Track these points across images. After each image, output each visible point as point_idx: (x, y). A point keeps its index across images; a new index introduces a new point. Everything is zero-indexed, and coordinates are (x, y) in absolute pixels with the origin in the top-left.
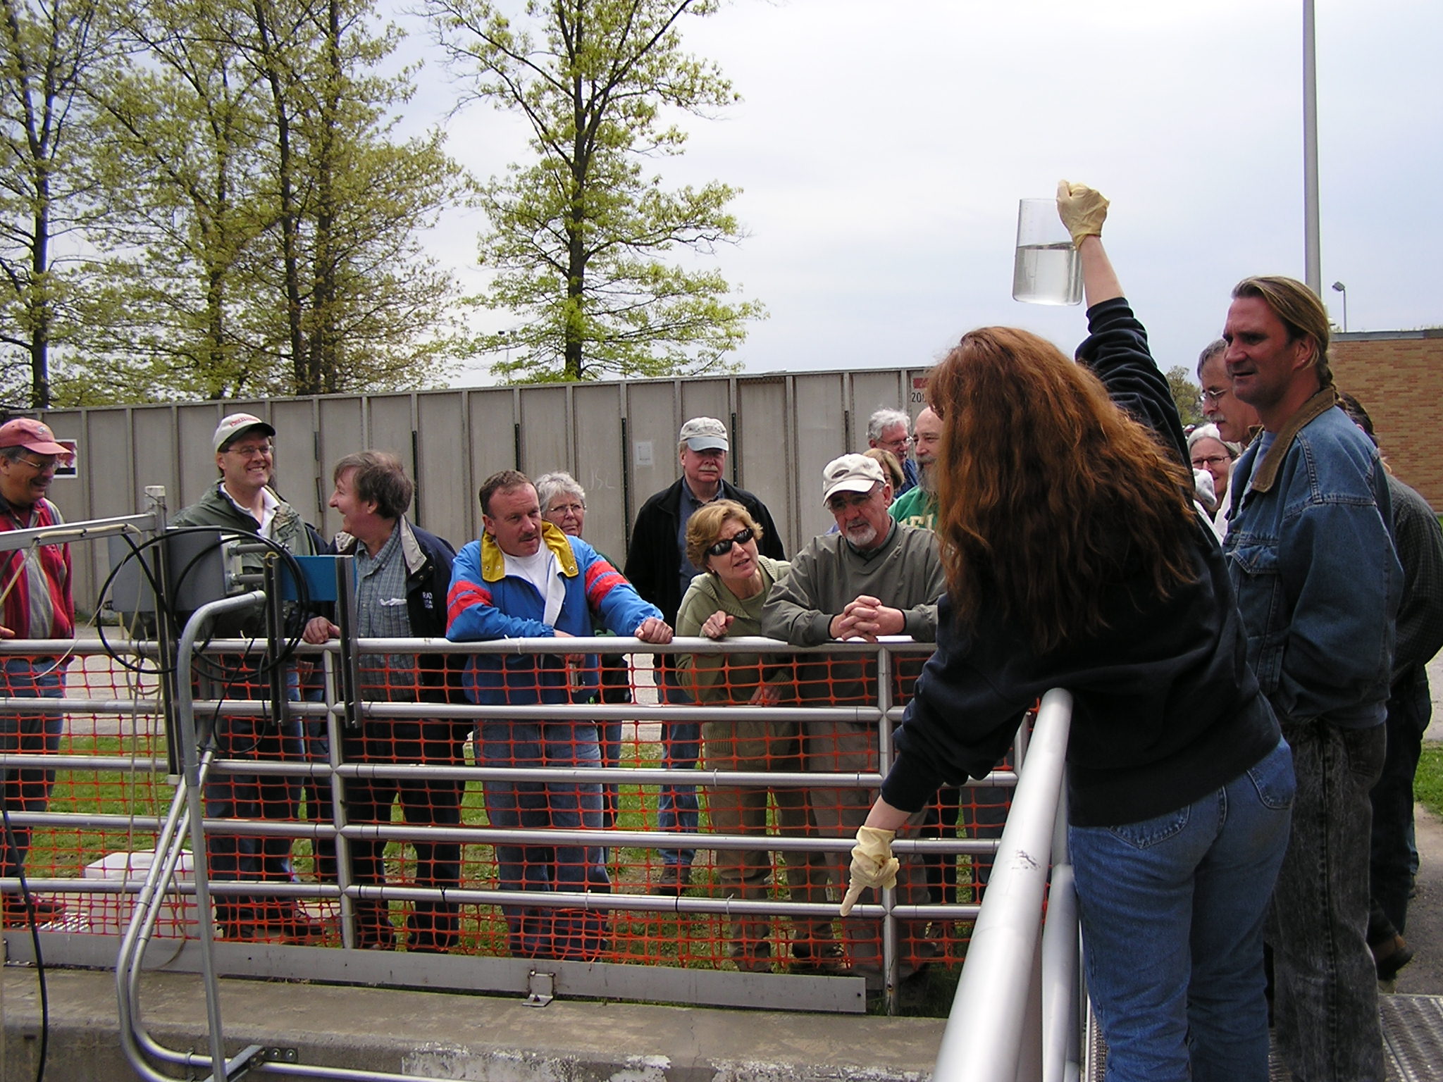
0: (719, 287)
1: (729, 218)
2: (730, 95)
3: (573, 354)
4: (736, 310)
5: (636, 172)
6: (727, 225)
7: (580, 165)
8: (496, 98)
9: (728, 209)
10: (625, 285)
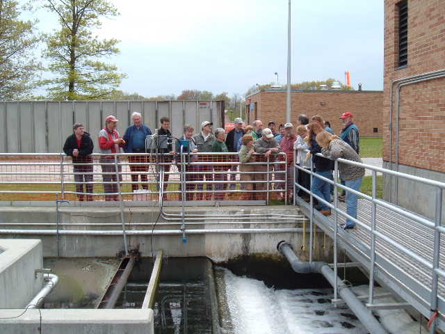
0: (115, 69)
1: (117, 49)
2: (117, 13)
3: (71, 86)
4: (119, 75)
5: (90, 34)
6: (116, 51)
7: (74, 31)
8: (49, 9)
9: (116, 46)
10: (88, 67)
